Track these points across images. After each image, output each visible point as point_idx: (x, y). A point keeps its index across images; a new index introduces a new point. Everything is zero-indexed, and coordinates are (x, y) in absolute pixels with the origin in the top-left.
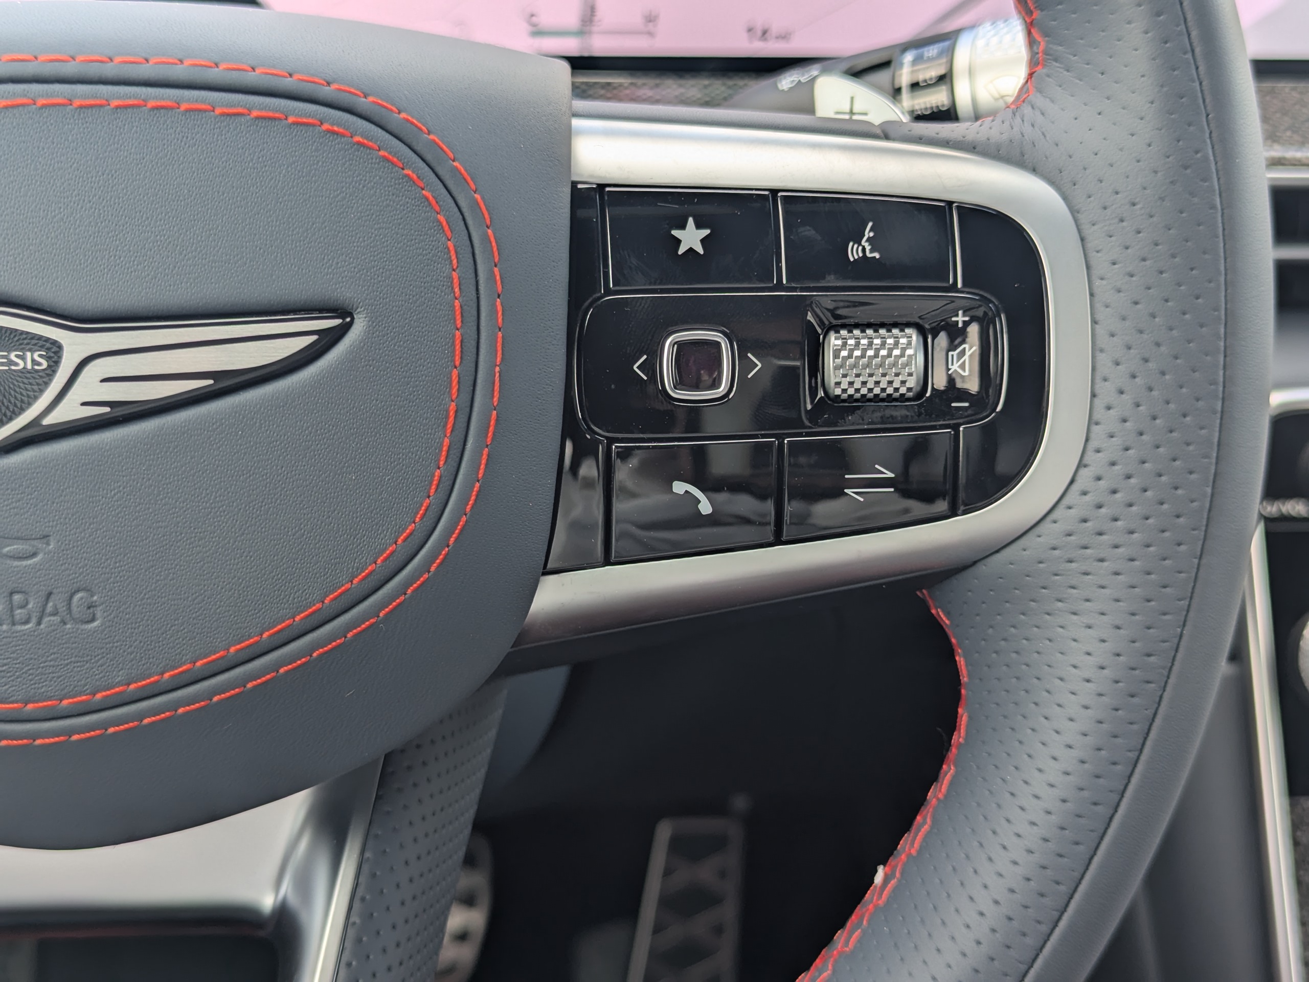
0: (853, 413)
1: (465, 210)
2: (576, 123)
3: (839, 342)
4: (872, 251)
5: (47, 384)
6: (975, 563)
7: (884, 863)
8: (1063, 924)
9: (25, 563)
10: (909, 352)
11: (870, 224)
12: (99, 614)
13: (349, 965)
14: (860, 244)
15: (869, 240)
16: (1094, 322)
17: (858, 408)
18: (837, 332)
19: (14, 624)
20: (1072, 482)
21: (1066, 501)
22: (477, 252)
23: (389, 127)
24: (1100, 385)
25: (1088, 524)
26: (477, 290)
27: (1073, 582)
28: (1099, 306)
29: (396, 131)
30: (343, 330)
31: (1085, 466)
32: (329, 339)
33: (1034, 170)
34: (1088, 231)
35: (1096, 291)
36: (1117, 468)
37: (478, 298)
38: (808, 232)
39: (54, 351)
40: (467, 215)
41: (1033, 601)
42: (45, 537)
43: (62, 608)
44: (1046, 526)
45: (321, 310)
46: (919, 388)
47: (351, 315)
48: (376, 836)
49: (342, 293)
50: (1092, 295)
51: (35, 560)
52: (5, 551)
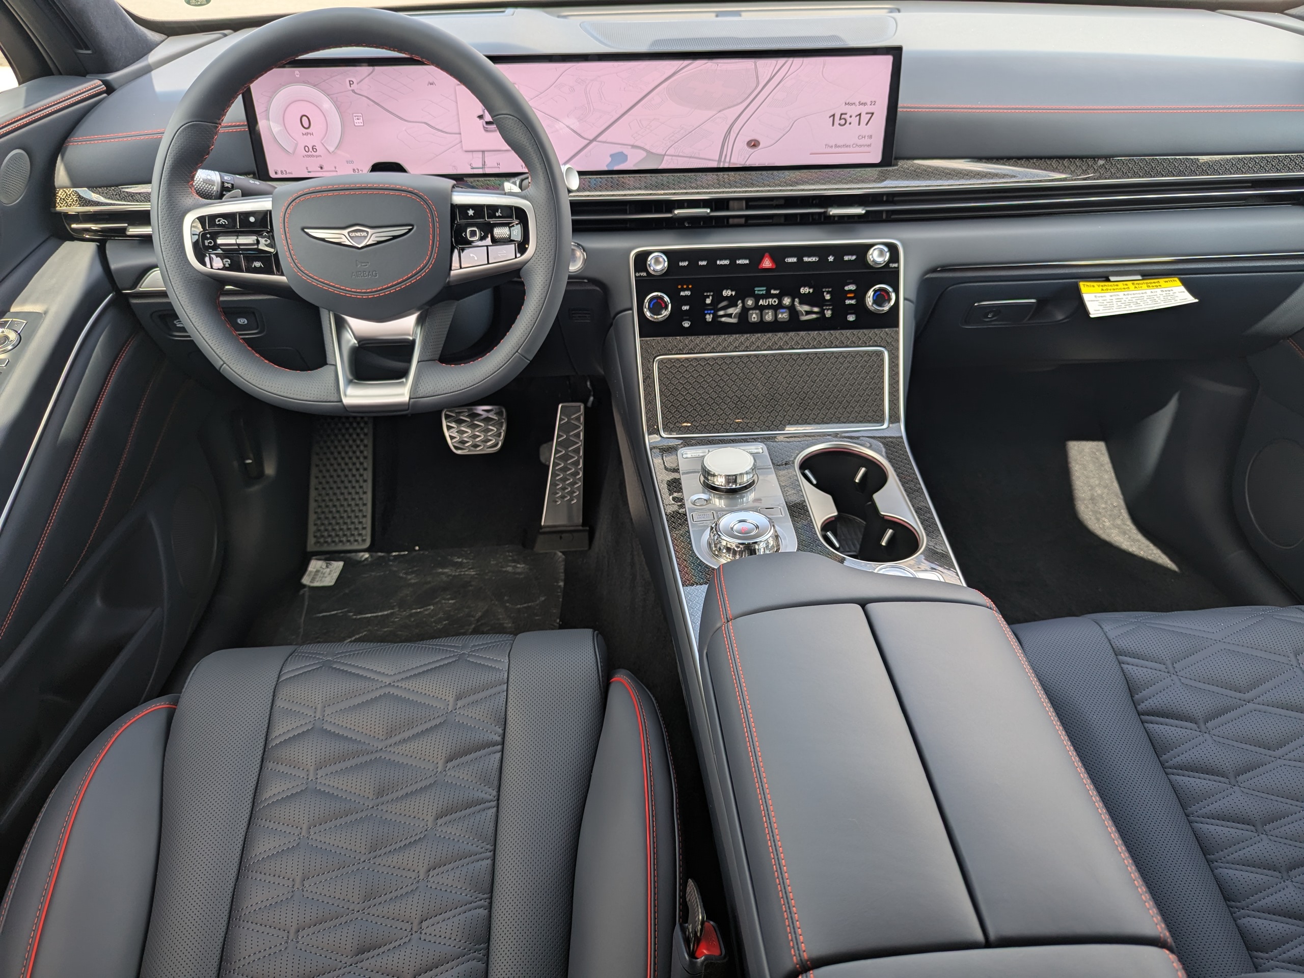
1: (431, 209)
2: (453, 193)
4: (500, 214)
5: (367, 238)
6: (522, 267)
9: (366, 267)
12: (377, 275)
14: (498, 213)
15: (500, 212)
16: (537, 227)
18: (496, 228)
19: (364, 277)
20: (535, 252)
22: (433, 215)
23: (418, 195)
24: (538, 236)
25: (537, 259)
26: (434, 221)
27: (536, 269)
28: (537, 222)
29: (420, 196)
30: (413, 228)
31: (537, 250)
32: (410, 230)
33: (527, 200)
34: (535, 210)
35: (537, 220)
36: (541, 250)
37: (434, 223)
38: (490, 211)
39: (367, 233)
41: (531, 274)
42: (368, 263)
43: (372, 274)
44: (531, 260)
45: (410, 225)
47: (413, 226)
49: (412, 223)
52: (362, 265)
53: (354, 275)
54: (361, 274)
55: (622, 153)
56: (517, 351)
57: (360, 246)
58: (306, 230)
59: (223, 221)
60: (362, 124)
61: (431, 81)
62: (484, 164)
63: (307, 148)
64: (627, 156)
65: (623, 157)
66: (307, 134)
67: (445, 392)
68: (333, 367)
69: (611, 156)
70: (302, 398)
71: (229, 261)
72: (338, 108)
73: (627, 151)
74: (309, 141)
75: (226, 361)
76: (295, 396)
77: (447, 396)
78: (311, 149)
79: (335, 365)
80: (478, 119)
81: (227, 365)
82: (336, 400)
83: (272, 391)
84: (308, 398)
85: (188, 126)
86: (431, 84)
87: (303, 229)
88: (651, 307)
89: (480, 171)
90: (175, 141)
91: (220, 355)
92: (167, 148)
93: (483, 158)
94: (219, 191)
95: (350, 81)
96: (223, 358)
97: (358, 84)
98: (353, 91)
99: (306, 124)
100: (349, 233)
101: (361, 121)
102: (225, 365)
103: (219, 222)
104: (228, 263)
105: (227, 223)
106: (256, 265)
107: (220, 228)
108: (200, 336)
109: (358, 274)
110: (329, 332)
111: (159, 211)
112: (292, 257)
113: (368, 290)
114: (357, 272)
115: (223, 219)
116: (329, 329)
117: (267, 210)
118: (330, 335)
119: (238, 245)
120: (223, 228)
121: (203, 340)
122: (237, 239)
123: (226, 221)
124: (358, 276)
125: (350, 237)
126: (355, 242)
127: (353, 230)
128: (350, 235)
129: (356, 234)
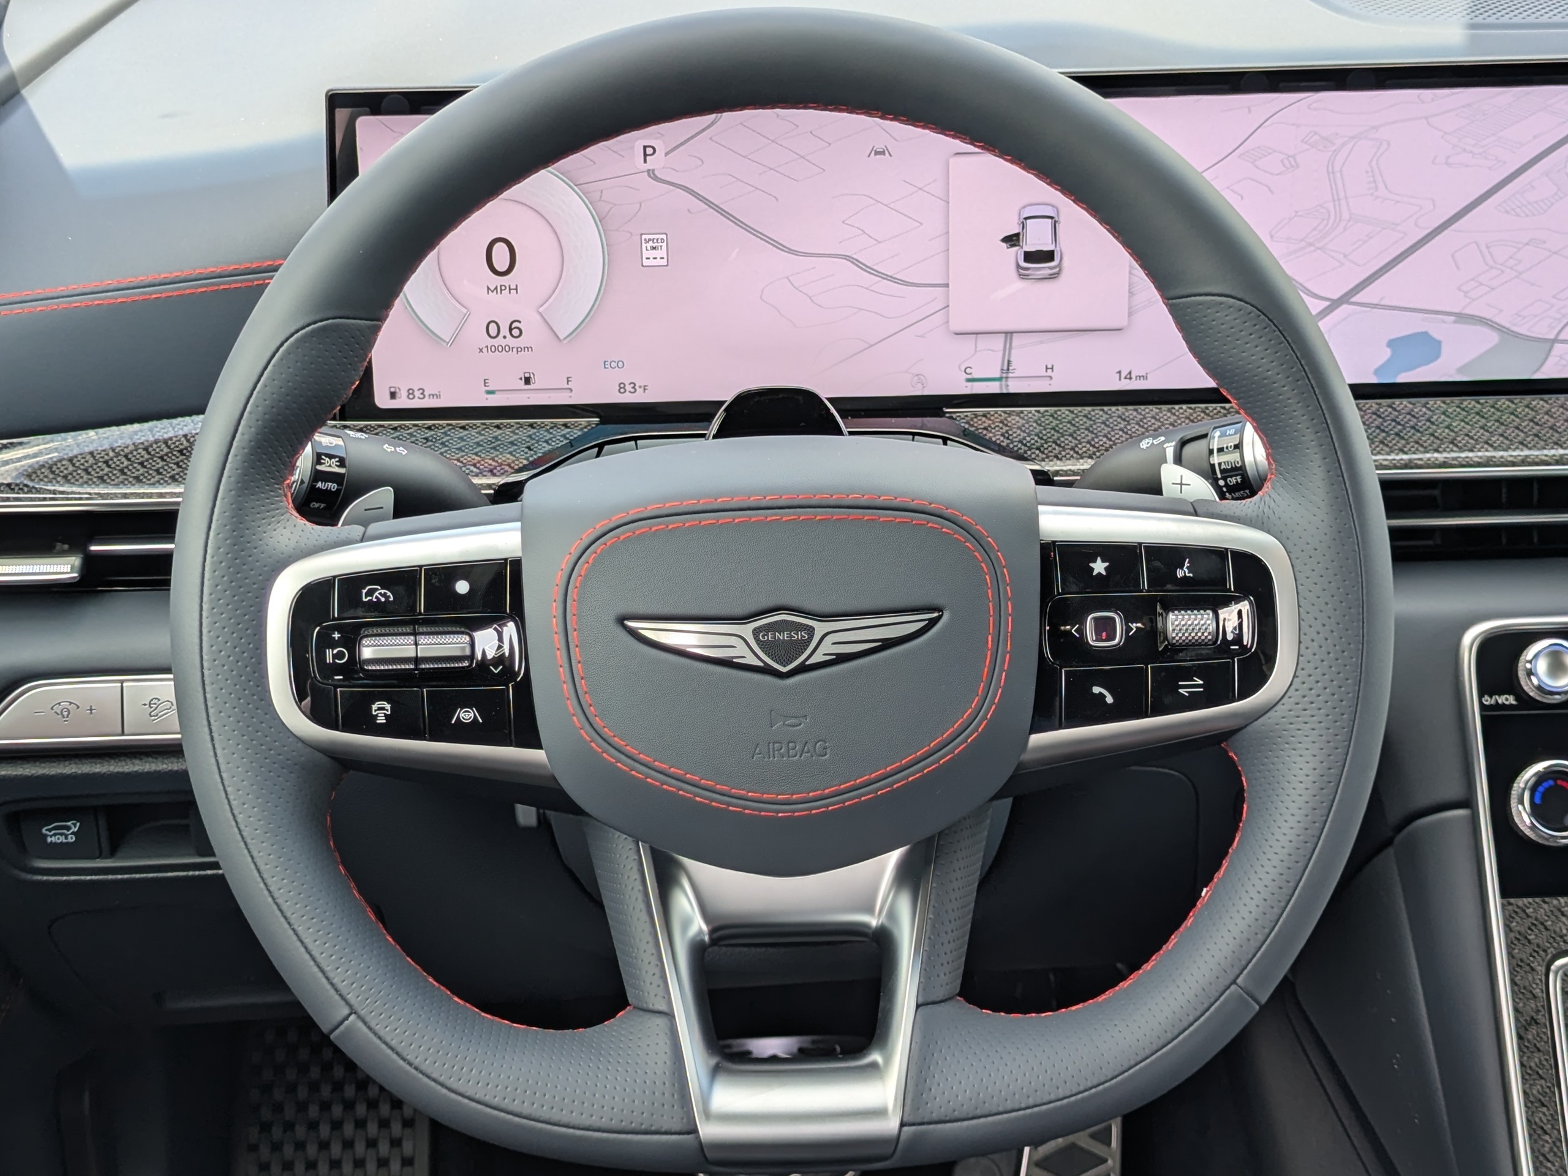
0: (1182, 652)
1: (993, 560)
2: (1041, 508)
3: (1174, 617)
4: (1189, 573)
5: (808, 646)
6: (1246, 726)
7: (1206, 887)
8: (1292, 902)
9: (798, 728)
10: (1209, 622)
11: (1187, 560)
12: (828, 752)
13: (930, 938)
14: (1182, 569)
15: (1187, 568)
16: (1299, 606)
17: (1184, 649)
18: (1173, 612)
19: (789, 757)
20: (1291, 684)
21: (1288, 694)
22: (999, 579)
23: (958, 523)
24: (1303, 636)
25: (1299, 705)
26: (999, 597)
27: (1293, 734)
28: (1301, 599)
29: (962, 525)
30: (940, 617)
31: (1297, 677)
32: (932, 623)
33: (1269, 532)
34: (1296, 562)
35: (1299, 591)
36: (1311, 678)
37: (1000, 601)
38: (1157, 564)
39: (811, 631)
40: (994, 562)
41: (1274, 744)
42: (805, 716)
43: (812, 750)
44: (1279, 707)
45: (929, 610)
46: (1214, 640)
47: (942, 611)
48: (937, 875)
49: (939, 601)
50: (1298, 593)
51: (800, 727)
52: (787, 723)
53: (760, 750)
54: (781, 749)
55: (1425, 335)
56: (1234, 982)
57: (784, 670)
58: (631, 624)
59: (380, 594)
60: (664, 262)
61: (880, 147)
62: (1007, 367)
63: (493, 327)
64: (1439, 343)
65: (1428, 346)
66: (501, 289)
67: (1009, 1105)
68: (660, 1021)
69: (1391, 344)
70: (575, 1119)
71: (388, 706)
72: (601, 220)
73: (1437, 329)
74: (504, 308)
75: (356, 1006)
76: (555, 1116)
77: (1017, 1119)
78: (505, 330)
79: (669, 1015)
80: (1004, 245)
81: (359, 1017)
82: (677, 1127)
83: (487, 1099)
84: (594, 1121)
85: (313, 331)
86: (877, 153)
87: (621, 620)
88: (1538, 801)
89: (993, 388)
90: (273, 372)
91: (341, 986)
92: (247, 393)
93: (1008, 349)
94: (306, 480)
95: (645, 147)
96: (350, 997)
97: (667, 154)
98: (651, 173)
99: (501, 263)
100: (756, 632)
101: (663, 253)
102: (353, 1017)
103: (370, 596)
104: (384, 713)
105: (392, 599)
106: (463, 718)
107: (372, 612)
108: (291, 932)
109: (774, 748)
110: (641, 905)
111: (207, 569)
112: (580, 697)
113: (796, 794)
114: (769, 743)
115: (382, 589)
116: (640, 897)
117: (506, 560)
118: (644, 917)
119: (417, 660)
120: (379, 612)
121: (299, 944)
122: (416, 644)
123: (389, 593)
124: (771, 755)
125: (758, 645)
126: (772, 659)
127: (769, 624)
128: (758, 636)
129: (777, 634)
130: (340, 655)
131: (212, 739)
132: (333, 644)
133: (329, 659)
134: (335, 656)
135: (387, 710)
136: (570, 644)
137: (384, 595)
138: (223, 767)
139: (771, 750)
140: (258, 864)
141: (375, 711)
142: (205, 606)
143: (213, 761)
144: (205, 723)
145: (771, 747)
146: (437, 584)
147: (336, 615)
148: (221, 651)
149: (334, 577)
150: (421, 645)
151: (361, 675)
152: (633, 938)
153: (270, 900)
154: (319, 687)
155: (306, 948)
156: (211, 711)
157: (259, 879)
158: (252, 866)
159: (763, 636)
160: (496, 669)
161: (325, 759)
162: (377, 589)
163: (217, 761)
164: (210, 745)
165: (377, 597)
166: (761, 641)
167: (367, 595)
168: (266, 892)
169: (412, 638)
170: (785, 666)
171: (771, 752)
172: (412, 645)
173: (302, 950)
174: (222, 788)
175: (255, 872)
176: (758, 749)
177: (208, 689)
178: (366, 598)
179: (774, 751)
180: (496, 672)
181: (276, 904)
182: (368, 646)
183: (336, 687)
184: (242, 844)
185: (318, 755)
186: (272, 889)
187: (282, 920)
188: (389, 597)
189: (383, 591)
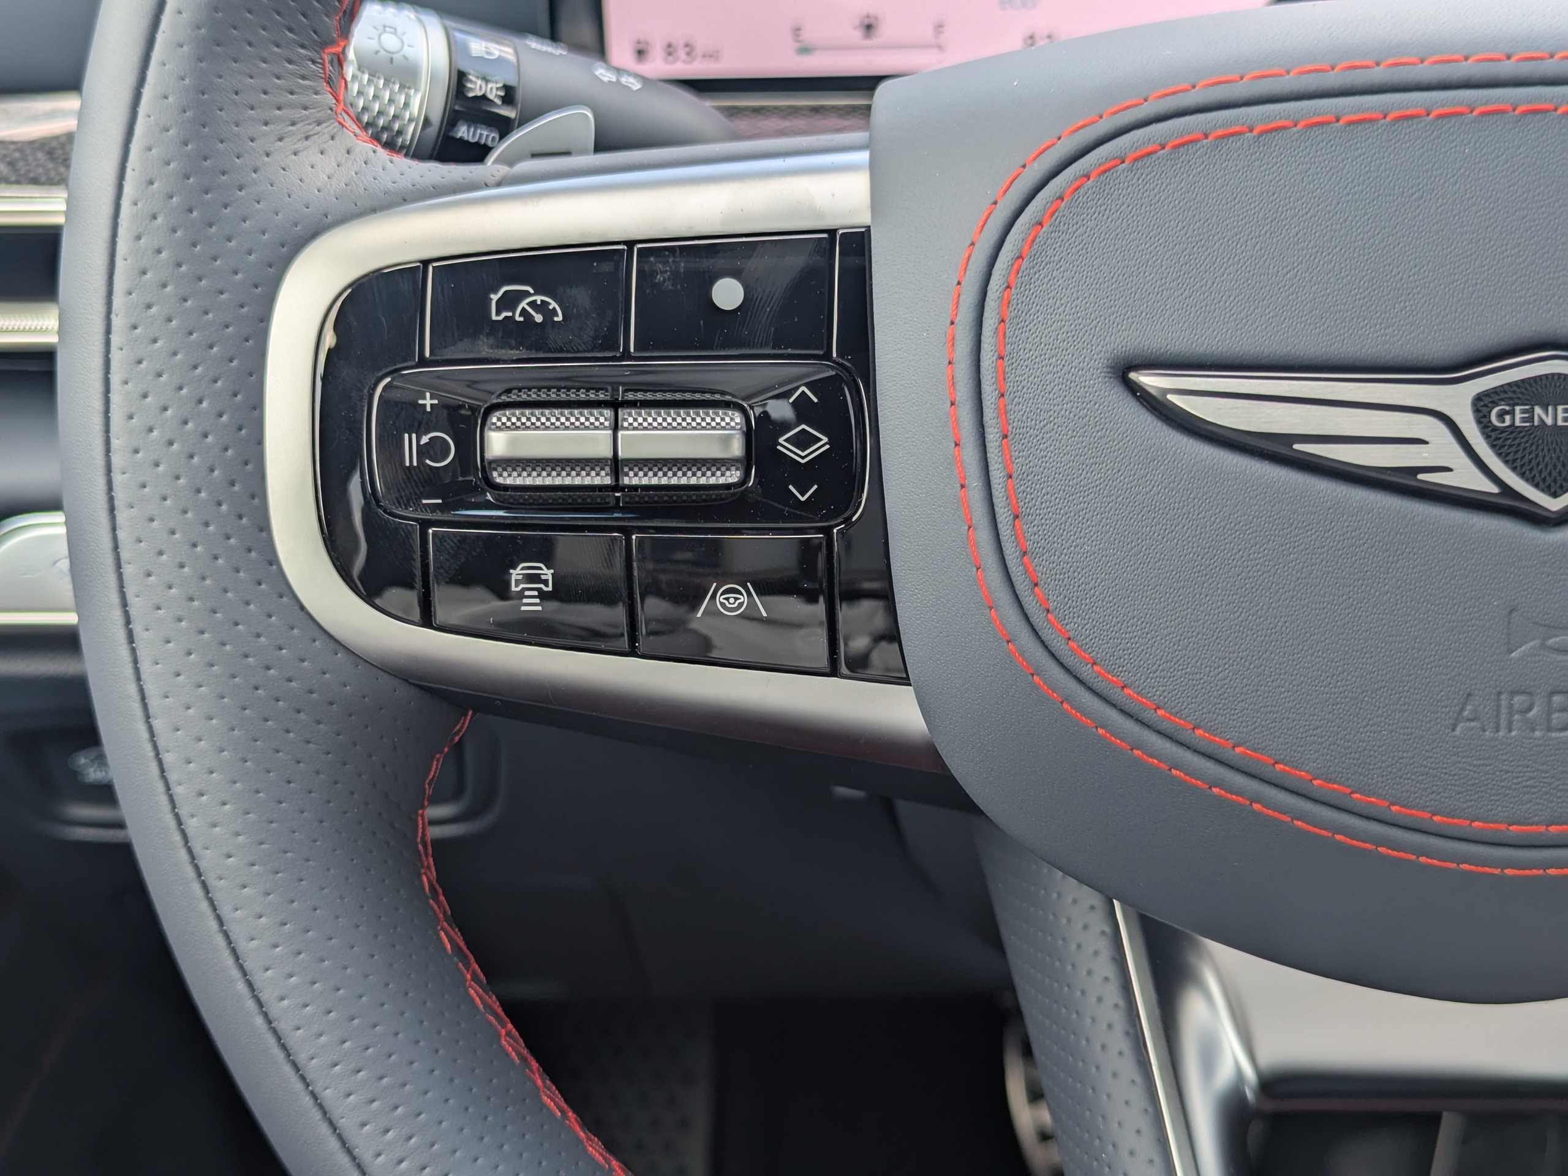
52: (1550, 642)
53: (1475, 711)
54: (1530, 709)
57: (1554, 507)
58: (1149, 380)
59: (533, 304)
71: (546, 573)
87: (1123, 371)
100: (1482, 404)
103: (507, 309)
104: (539, 590)
105: (559, 318)
106: (722, 604)
107: (512, 348)
108: (307, 1100)
109: (1511, 706)
110: (1119, 1041)
111: (122, 231)
112: (1009, 564)
113: (1557, 824)
114: (1500, 693)
115: (536, 293)
116: (1118, 1019)
117: (832, 232)
118: (1127, 1067)
119: (616, 465)
120: (529, 348)
121: (324, 1129)
122: (616, 427)
123: (553, 305)
124: (1503, 723)
125: (1487, 437)
126: (1522, 475)
127: (1516, 384)
128: (1487, 416)
129: (1538, 410)
130: (435, 449)
131: (131, 638)
132: (419, 422)
133: (410, 456)
134: (423, 451)
135: (546, 582)
136: (988, 430)
137: (542, 308)
138: (154, 703)
139: (1504, 711)
140: (233, 937)
141: (518, 582)
142: (117, 322)
143: (133, 689)
144: (114, 598)
145: (1504, 703)
146: (669, 285)
147: (427, 354)
148: (151, 430)
149: (426, 263)
150: (627, 429)
151: (489, 497)
152: (1103, 1117)
153: (259, 1020)
154: (387, 521)
155: (343, 1142)
156: (128, 570)
157: (235, 973)
158: (220, 940)
159: (1501, 416)
160: (803, 495)
161: (403, 692)
162: (527, 294)
163: (141, 691)
164: (124, 652)
165: (524, 312)
166: (1495, 429)
167: (502, 305)
168: (250, 1004)
169: (608, 413)
170: (1555, 495)
171: (1504, 717)
172: (605, 428)
173: (334, 1144)
174: (151, 754)
175: (226, 953)
176: (1469, 707)
177: (122, 516)
178: (498, 313)
179: (1511, 714)
180: (803, 499)
181: (275, 1031)
182: (503, 428)
183: (425, 524)
184: (196, 888)
185: (385, 680)
186: (264, 997)
187: (288, 1069)
188: (554, 312)
189: (538, 299)
